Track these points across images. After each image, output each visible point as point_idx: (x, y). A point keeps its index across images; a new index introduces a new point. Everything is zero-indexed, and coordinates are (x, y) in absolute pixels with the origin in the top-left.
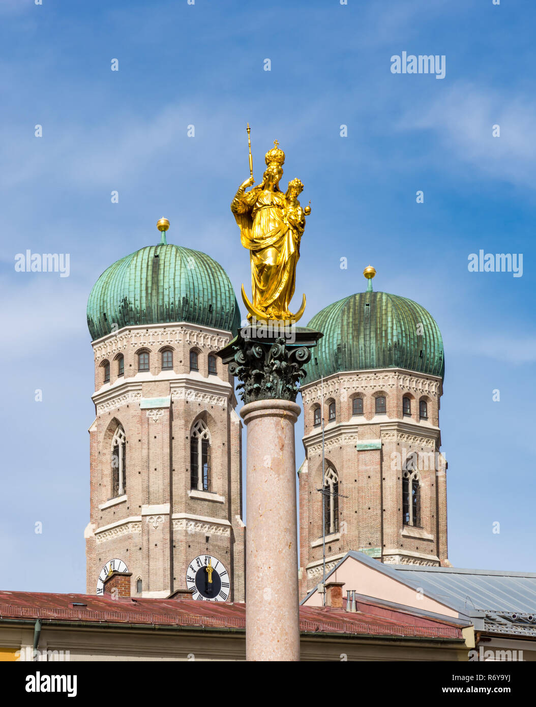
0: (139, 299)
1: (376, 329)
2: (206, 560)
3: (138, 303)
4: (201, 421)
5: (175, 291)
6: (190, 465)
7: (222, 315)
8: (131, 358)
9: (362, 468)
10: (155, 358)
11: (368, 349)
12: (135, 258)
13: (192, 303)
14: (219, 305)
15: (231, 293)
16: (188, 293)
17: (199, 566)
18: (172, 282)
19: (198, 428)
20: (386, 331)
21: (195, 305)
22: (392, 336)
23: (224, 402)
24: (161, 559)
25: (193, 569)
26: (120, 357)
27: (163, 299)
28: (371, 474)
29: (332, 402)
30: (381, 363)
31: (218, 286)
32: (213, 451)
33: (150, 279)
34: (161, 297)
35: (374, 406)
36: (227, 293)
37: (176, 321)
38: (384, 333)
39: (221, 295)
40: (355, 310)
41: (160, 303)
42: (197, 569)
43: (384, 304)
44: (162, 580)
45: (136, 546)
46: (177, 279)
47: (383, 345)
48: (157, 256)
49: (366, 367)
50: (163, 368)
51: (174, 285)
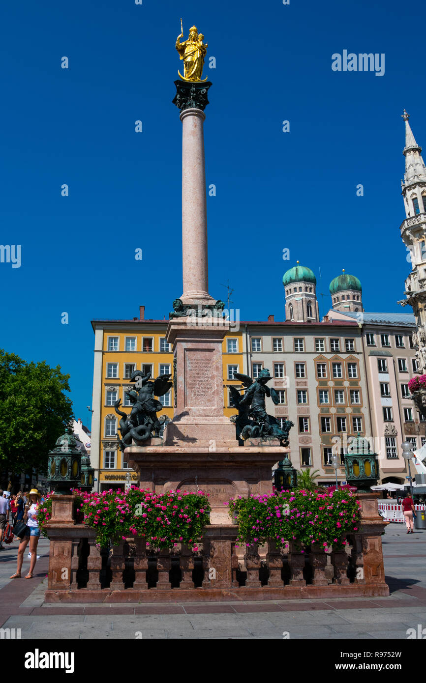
3: (293, 278)
4: (309, 302)
5: (301, 275)
7: (312, 280)
8: (293, 290)
10: (298, 289)
11: (345, 286)
14: (311, 278)
16: (304, 276)
18: (300, 273)
19: (308, 304)
20: (348, 282)
21: (306, 278)
23: (314, 298)
26: (290, 290)
29: (338, 298)
32: (312, 308)
33: (296, 273)
35: (347, 298)
37: (302, 282)
40: (341, 278)
41: (298, 277)
46: (302, 273)
47: (348, 285)
48: (297, 268)
49: (345, 290)
50: (300, 291)
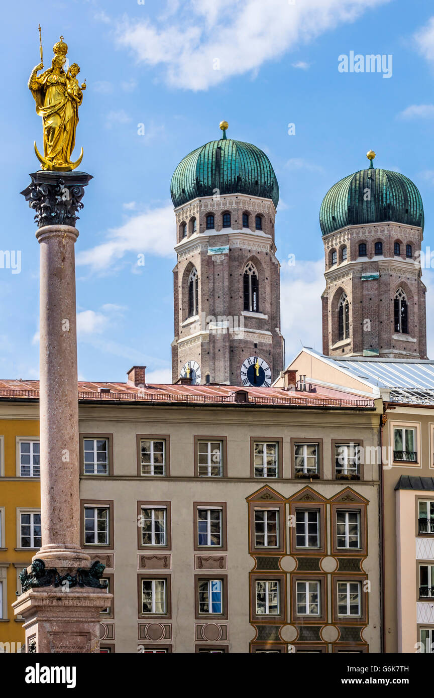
0: (206, 178)
1: (375, 194)
2: (254, 360)
3: (206, 181)
4: (250, 262)
5: (231, 172)
6: (243, 293)
7: (265, 187)
8: (201, 220)
9: (365, 292)
10: (218, 220)
11: (369, 209)
12: (204, 149)
13: (243, 180)
14: (263, 181)
15: (272, 172)
16: (241, 174)
17: (250, 364)
18: (229, 166)
19: (248, 267)
20: (382, 196)
21: (246, 181)
22: (386, 199)
24: (222, 360)
25: (245, 367)
26: (194, 219)
27: (223, 178)
28: (372, 297)
29: (344, 247)
30: (379, 218)
31: (262, 168)
32: (260, 283)
33: (214, 164)
34: (222, 176)
35: (374, 249)
36: (269, 172)
37: (232, 193)
38: (380, 197)
39: (264, 174)
40: (360, 182)
41: (221, 181)
42: (248, 366)
43: (381, 177)
44: (223, 375)
45: (205, 351)
46: (233, 163)
47: (380, 206)
48: (220, 148)
49: (368, 222)
50: (224, 226)
51: (231, 167)
